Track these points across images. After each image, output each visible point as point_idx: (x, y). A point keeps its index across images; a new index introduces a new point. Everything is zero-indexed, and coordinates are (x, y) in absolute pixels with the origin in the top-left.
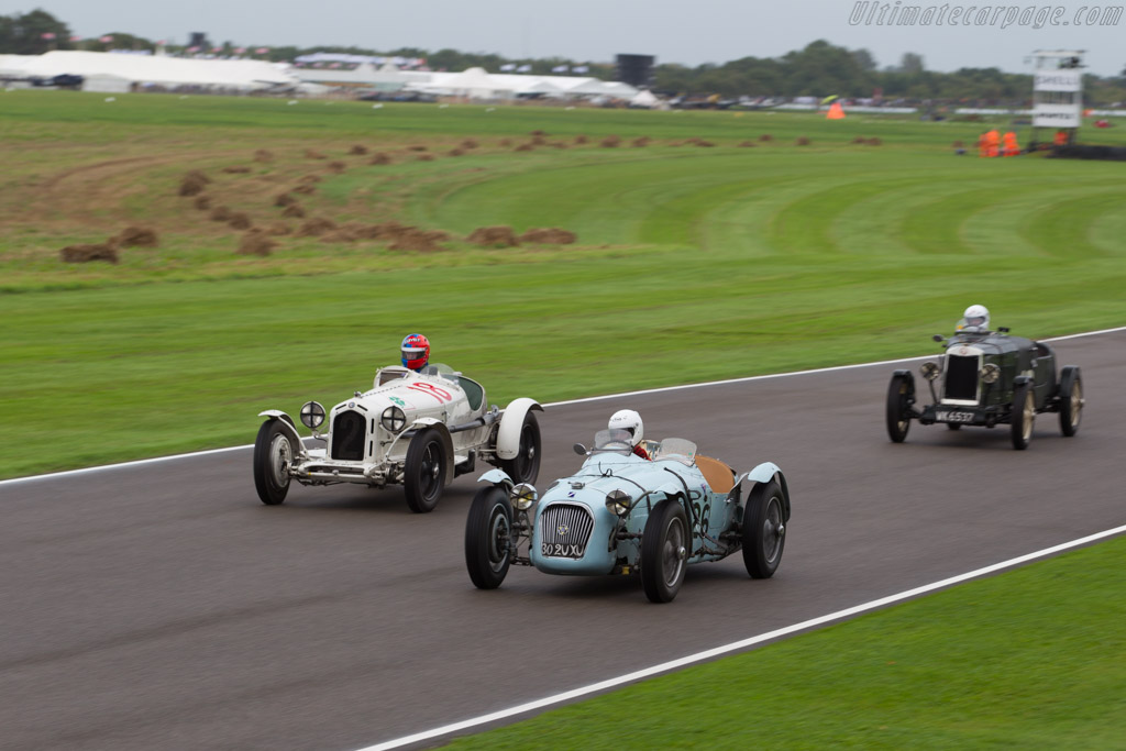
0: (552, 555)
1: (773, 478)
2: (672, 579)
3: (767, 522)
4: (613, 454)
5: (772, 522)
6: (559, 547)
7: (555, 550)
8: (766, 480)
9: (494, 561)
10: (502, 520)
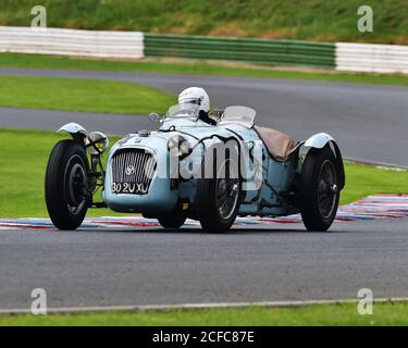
0: (121, 192)
1: (328, 144)
2: (228, 213)
3: (322, 182)
4: (182, 120)
5: (327, 183)
6: (127, 185)
7: (123, 187)
8: (320, 145)
9: (72, 205)
10: (79, 169)
